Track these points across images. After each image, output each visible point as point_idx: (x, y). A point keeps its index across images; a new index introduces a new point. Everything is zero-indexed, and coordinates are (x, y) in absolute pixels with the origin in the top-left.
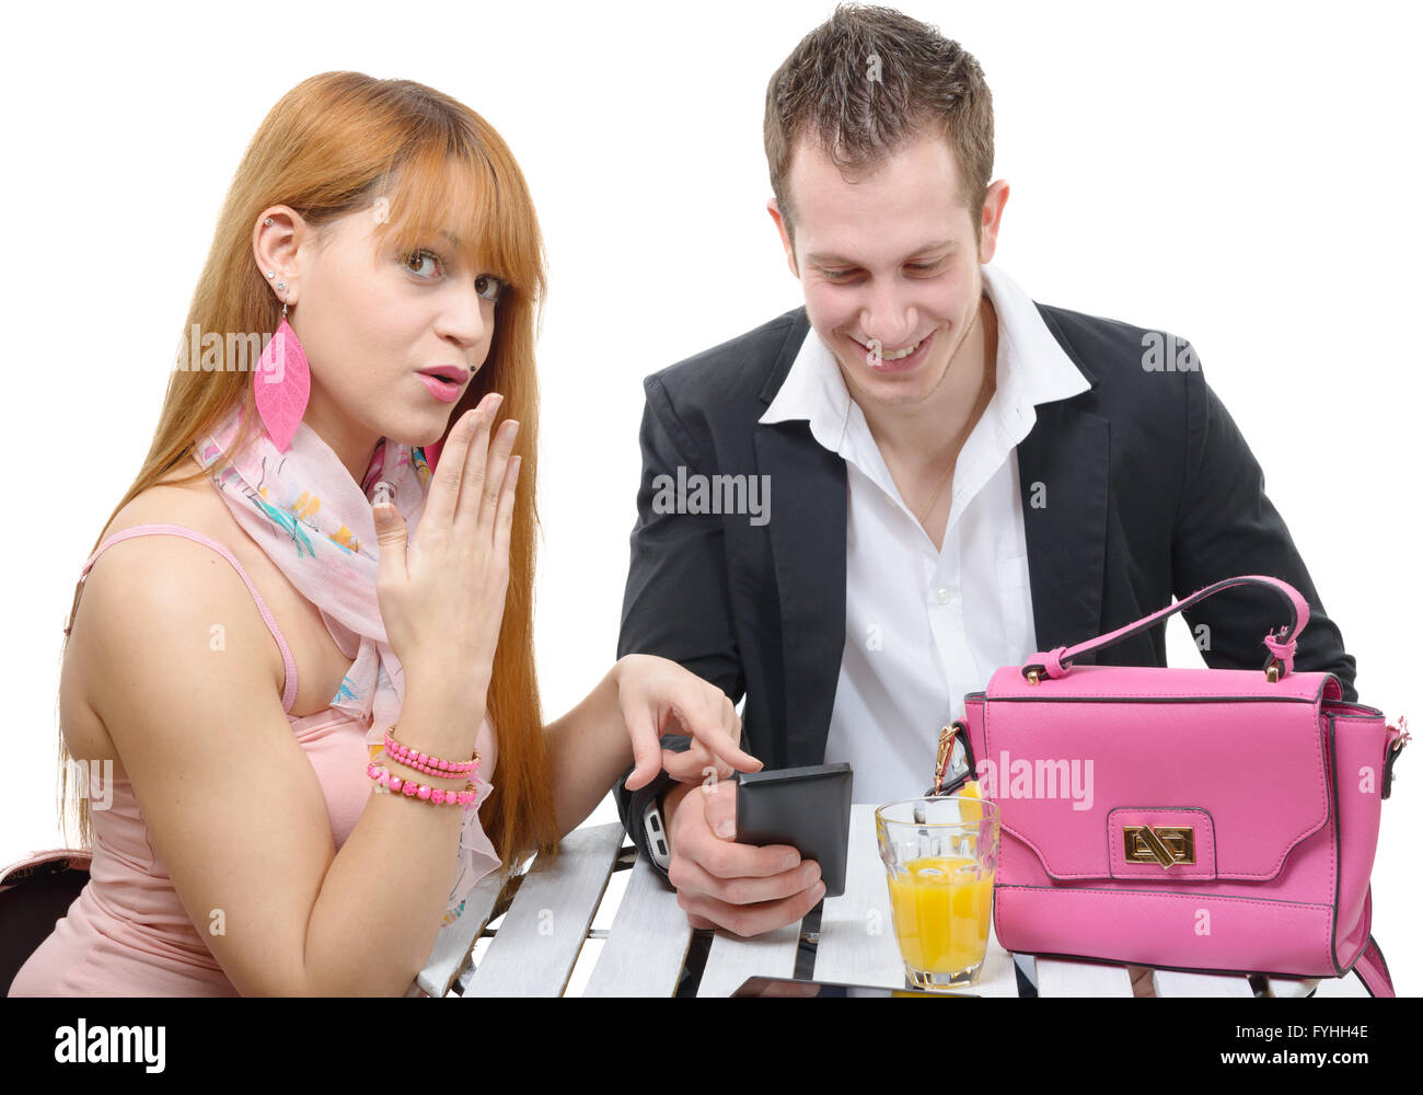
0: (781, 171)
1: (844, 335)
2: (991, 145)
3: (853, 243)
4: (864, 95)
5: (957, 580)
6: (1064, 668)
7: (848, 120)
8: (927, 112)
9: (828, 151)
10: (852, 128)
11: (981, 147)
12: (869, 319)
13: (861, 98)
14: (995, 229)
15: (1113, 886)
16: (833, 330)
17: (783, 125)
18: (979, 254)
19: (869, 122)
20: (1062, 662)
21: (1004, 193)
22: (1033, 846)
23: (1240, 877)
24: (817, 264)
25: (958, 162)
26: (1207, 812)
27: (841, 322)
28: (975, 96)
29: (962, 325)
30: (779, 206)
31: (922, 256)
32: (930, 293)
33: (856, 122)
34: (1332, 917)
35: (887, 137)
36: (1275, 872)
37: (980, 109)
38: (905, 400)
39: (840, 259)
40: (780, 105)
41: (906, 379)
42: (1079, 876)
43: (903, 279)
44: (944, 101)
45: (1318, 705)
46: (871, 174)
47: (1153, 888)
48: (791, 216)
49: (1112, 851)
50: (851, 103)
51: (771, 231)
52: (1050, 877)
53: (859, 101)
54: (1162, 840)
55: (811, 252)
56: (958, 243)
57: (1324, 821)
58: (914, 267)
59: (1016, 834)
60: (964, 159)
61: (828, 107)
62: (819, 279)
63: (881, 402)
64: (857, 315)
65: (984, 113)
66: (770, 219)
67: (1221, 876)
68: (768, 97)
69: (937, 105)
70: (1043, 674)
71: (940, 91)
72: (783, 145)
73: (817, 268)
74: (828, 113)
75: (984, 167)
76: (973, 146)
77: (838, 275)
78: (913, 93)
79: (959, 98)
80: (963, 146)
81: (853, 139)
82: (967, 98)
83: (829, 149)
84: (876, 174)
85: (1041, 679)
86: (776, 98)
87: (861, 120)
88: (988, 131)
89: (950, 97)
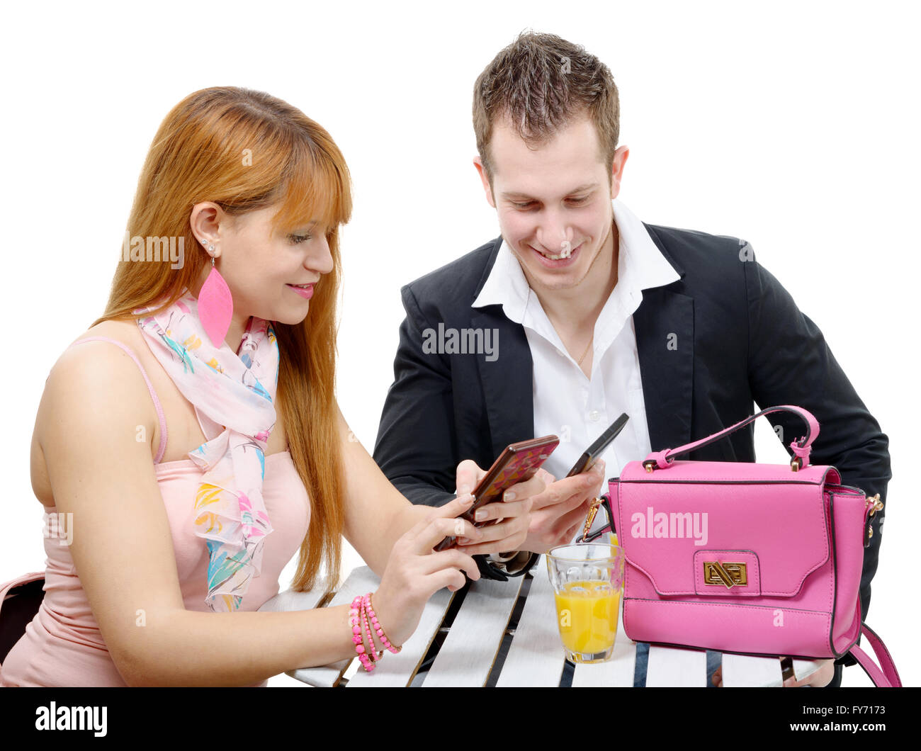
0: (485, 141)
1: (525, 244)
2: (618, 122)
3: (532, 185)
4: (540, 93)
5: (604, 405)
6: (668, 462)
7: (530, 109)
8: (579, 104)
9: (518, 129)
10: (533, 114)
11: (612, 125)
12: (543, 234)
13: (538, 95)
14: (619, 177)
15: (697, 600)
16: (519, 242)
17: (487, 111)
18: (611, 193)
19: (543, 110)
20: (667, 458)
21: (626, 154)
22: (647, 574)
23: (776, 594)
24: (509, 198)
25: (599, 134)
26: (755, 553)
27: (524, 237)
28: (609, 93)
29: (599, 239)
30: (483, 162)
31: (576, 194)
32: (580, 217)
33: (535, 111)
34: (830, 620)
35: (556, 120)
36: (797, 591)
37: (612, 101)
38: (564, 286)
39: (524, 196)
40: (485, 98)
41: (564, 273)
42: (676, 593)
43: (565, 208)
44: (590, 96)
45: (822, 485)
46: (545, 144)
47: (721, 601)
48: (492, 169)
49: (696, 578)
50: (532, 98)
51: (476, 178)
52: (659, 594)
53: (536, 97)
54: (727, 571)
55: (503, 191)
56: (598, 185)
57: (827, 559)
58: (571, 201)
59: (637, 566)
60: (603, 133)
61: (517, 101)
62: (509, 209)
63: (549, 288)
64: (535, 231)
65: (614, 103)
66: (475, 170)
67: (763, 594)
68: (476, 92)
69: (585, 99)
70: (655, 466)
71: (587, 90)
72: (487, 124)
73: (510, 201)
74: (517, 105)
75: (614, 138)
76: (608, 125)
77: (524, 206)
78: (570, 91)
79: (599, 94)
80: (602, 125)
81: (534, 122)
82: (604, 94)
83: (518, 128)
84: (548, 144)
85: (654, 469)
86: (481, 92)
87: (538, 109)
88: (616, 115)
89: (594, 94)
